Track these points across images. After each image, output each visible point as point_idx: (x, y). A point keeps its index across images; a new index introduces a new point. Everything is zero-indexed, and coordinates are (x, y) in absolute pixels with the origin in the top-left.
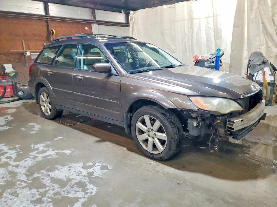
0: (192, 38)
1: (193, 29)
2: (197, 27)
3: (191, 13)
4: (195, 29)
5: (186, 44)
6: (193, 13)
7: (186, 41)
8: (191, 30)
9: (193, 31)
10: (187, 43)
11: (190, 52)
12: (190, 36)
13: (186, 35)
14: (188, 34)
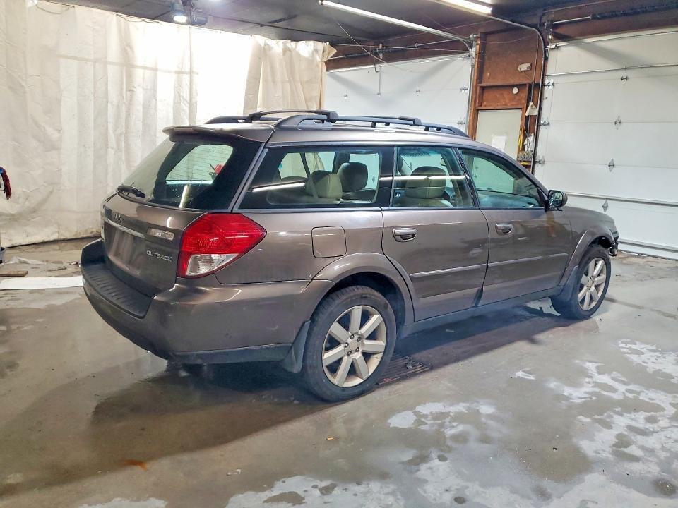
0: (129, 114)
1: (133, 91)
2: (147, 89)
3: (128, 49)
4: (140, 95)
5: (107, 129)
6: (133, 52)
7: (111, 119)
8: (128, 93)
9: (131, 97)
10: (110, 126)
11: (121, 152)
12: (124, 109)
13: (109, 105)
14: (119, 102)
